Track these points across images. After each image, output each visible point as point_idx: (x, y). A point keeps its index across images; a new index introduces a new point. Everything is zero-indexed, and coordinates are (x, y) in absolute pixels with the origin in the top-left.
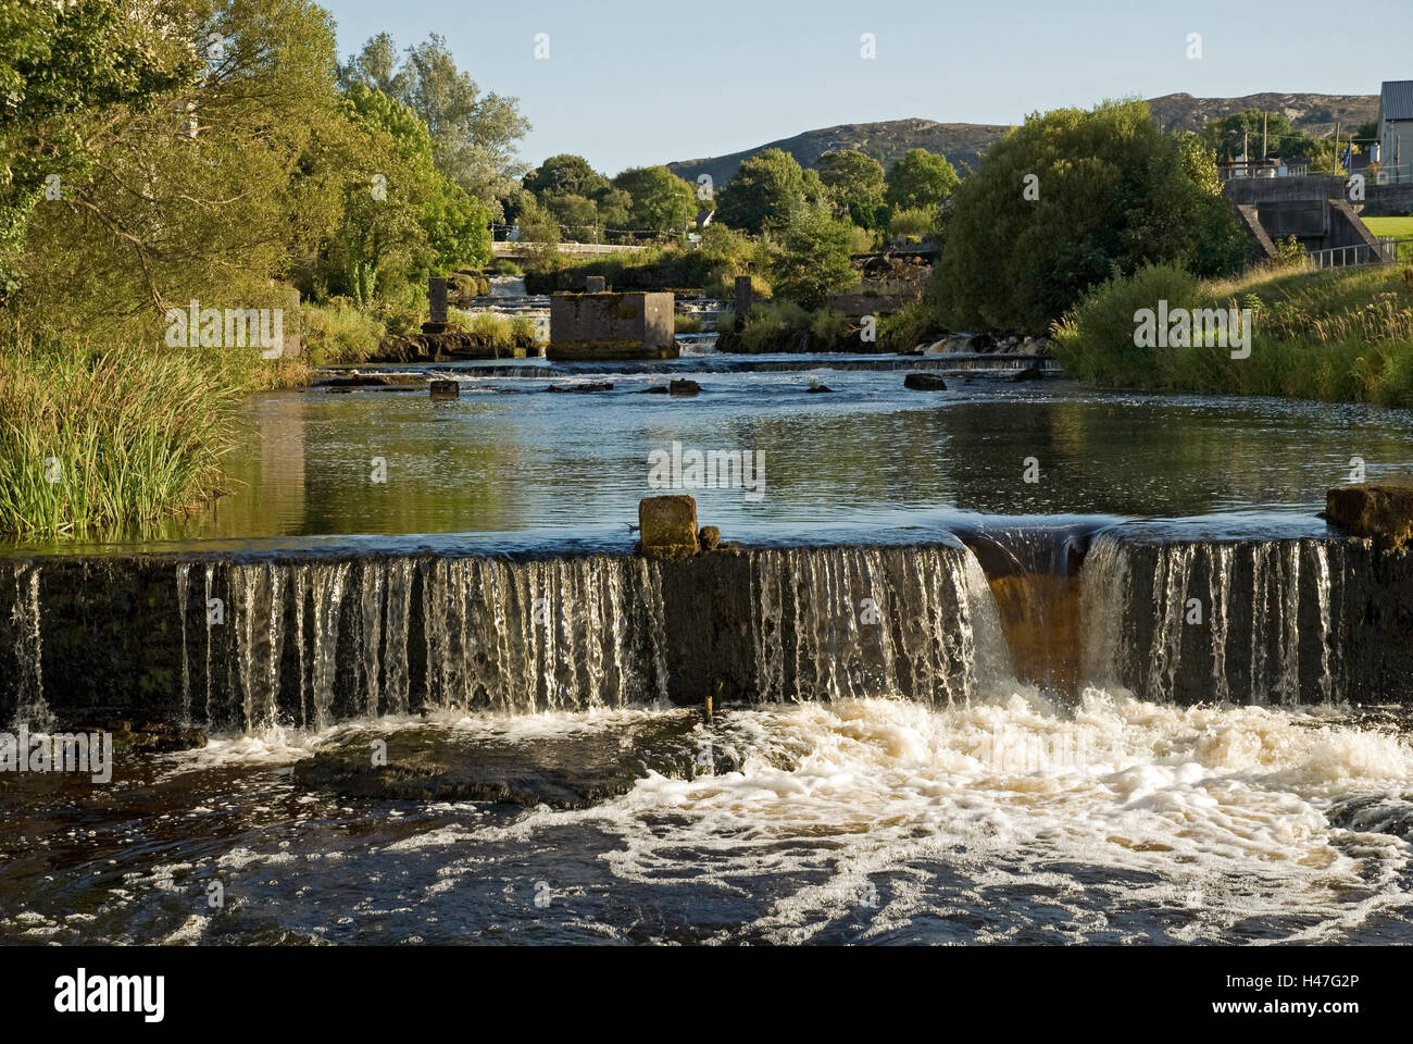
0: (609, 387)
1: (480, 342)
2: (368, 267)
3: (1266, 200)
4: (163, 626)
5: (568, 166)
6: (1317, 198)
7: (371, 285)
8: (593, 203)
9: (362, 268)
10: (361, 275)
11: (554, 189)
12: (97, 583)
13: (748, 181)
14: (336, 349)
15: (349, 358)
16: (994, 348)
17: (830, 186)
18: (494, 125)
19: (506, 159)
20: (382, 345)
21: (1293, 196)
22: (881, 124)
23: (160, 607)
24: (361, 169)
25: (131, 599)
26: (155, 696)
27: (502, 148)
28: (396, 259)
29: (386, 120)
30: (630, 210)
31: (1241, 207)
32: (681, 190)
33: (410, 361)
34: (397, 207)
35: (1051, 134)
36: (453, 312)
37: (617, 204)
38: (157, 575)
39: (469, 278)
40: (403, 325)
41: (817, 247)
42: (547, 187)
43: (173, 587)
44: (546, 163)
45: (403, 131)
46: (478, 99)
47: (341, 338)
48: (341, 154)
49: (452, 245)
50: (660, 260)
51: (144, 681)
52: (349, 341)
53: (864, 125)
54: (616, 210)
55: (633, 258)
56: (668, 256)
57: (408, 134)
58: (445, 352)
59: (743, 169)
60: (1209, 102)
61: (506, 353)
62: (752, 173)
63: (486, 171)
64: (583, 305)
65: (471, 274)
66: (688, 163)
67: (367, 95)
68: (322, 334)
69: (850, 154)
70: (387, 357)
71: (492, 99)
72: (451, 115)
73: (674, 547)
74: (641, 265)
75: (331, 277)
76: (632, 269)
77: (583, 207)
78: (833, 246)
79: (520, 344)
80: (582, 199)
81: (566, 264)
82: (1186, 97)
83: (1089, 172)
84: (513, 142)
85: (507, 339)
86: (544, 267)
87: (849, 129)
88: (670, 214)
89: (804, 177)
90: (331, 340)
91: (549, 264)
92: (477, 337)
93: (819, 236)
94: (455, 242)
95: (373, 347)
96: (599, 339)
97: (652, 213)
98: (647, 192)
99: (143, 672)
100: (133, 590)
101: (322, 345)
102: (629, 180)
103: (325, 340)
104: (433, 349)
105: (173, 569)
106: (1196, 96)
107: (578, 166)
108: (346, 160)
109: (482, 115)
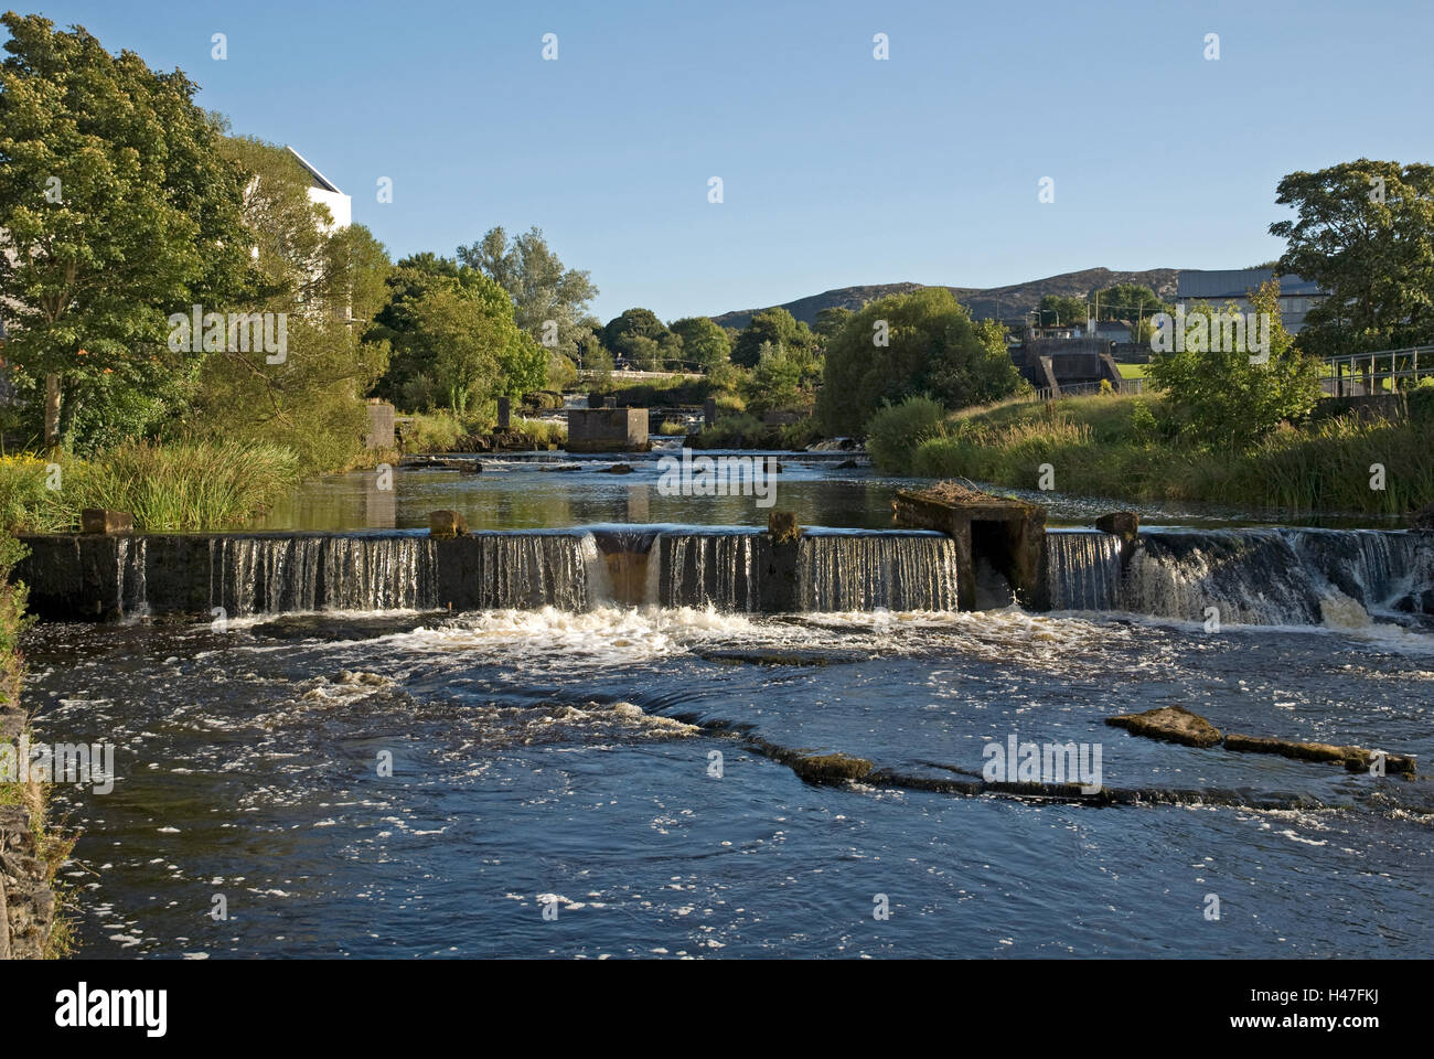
0: (579, 468)
1: (526, 440)
2: (461, 390)
3: (1058, 353)
4: (203, 567)
5: (640, 316)
6: (1092, 353)
7: (463, 402)
8: (656, 342)
9: (457, 389)
10: (456, 394)
11: (629, 332)
12: (173, 546)
13: (758, 330)
14: (426, 443)
15: (435, 449)
16: (854, 448)
17: (815, 333)
18: (573, 290)
19: (581, 313)
20: (458, 441)
21: (1075, 351)
22: (884, 286)
23: (202, 559)
24: (457, 325)
25: (188, 554)
26: (198, 600)
27: (578, 306)
28: (481, 384)
29: (483, 290)
30: (682, 348)
31: (1041, 358)
32: (719, 334)
33: (477, 451)
34: (480, 349)
35: (886, 311)
36: (514, 418)
37: (673, 344)
38: (199, 544)
39: (550, 397)
40: (482, 428)
41: (774, 378)
42: (623, 330)
43: (208, 549)
44: (624, 314)
45: (494, 298)
46: (562, 274)
47: (430, 436)
48: (444, 315)
49: (522, 375)
50: (681, 385)
51: (193, 593)
52: (436, 438)
53: (872, 287)
54: (672, 348)
55: (663, 383)
56: (687, 382)
57: (497, 299)
58: (501, 446)
59: (753, 321)
60: (1122, 274)
61: (543, 447)
62: (760, 324)
63: (566, 323)
64: (589, 417)
65: (551, 393)
66: (742, 312)
67: (470, 274)
68: (417, 433)
69: (839, 310)
70: (461, 448)
71: (573, 273)
72: (544, 283)
73: (444, 535)
74: (667, 388)
75: (438, 396)
76: (661, 391)
77: (648, 345)
78: (784, 377)
79: (553, 442)
80: (648, 340)
81: (617, 386)
82: (1104, 270)
83: (909, 336)
84: (586, 302)
85: (545, 437)
86: (601, 389)
87: (859, 289)
88: (711, 351)
89: (797, 328)
90: (423, 438)
91: (606, 386)
92: (524, 437)
93: (776, 371)
94: (525, 373)
95: (452, 442)
96: (599, 439)
97: (698, 350)
98: (695, 335)
99: (194, 589)
100: (189, 550)
101: (416, 440)
102: (684, 327)
103: (419, 437)
104: (493, 445)
105: (208, 541)
106: (1112, 270)
107: (647, 316)
108: (447, 319)
109: (565, 284)
